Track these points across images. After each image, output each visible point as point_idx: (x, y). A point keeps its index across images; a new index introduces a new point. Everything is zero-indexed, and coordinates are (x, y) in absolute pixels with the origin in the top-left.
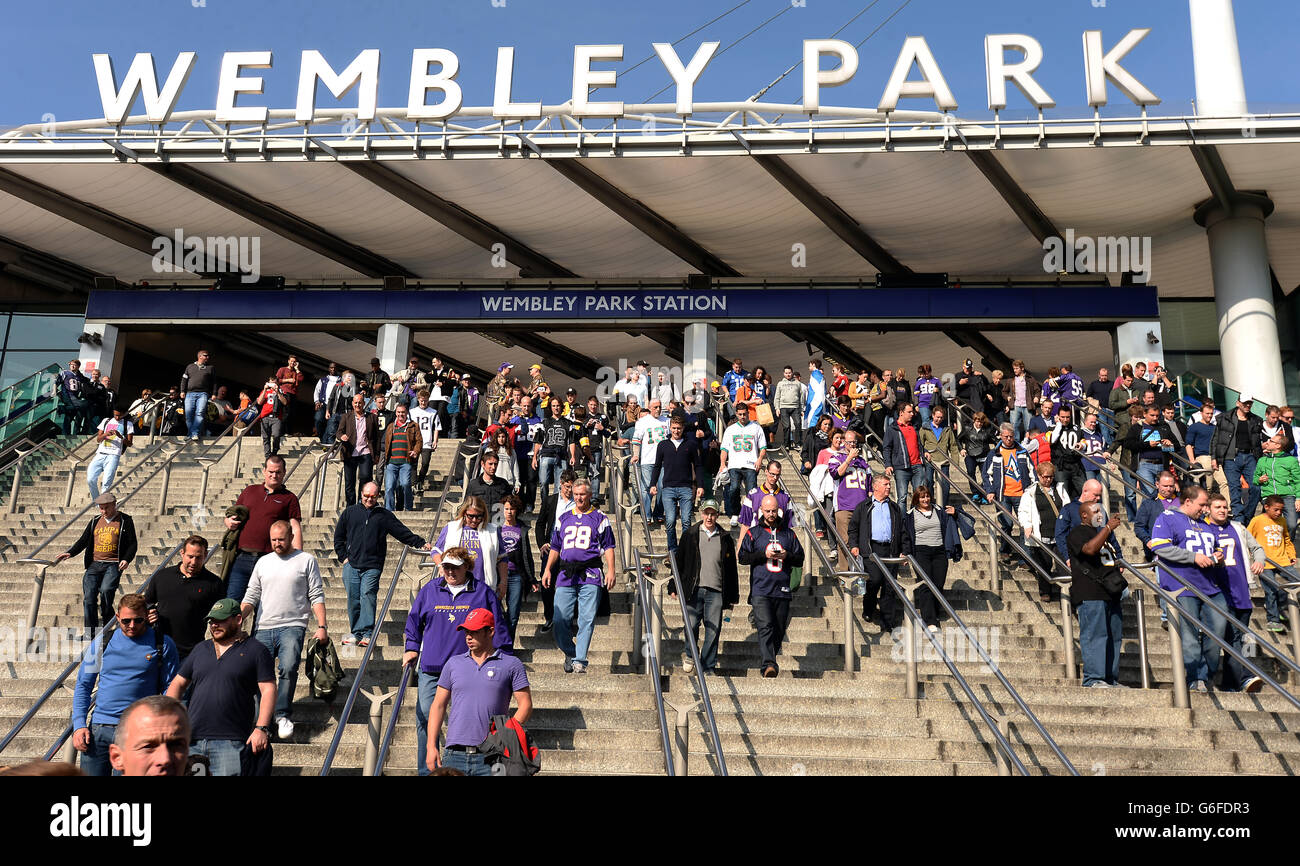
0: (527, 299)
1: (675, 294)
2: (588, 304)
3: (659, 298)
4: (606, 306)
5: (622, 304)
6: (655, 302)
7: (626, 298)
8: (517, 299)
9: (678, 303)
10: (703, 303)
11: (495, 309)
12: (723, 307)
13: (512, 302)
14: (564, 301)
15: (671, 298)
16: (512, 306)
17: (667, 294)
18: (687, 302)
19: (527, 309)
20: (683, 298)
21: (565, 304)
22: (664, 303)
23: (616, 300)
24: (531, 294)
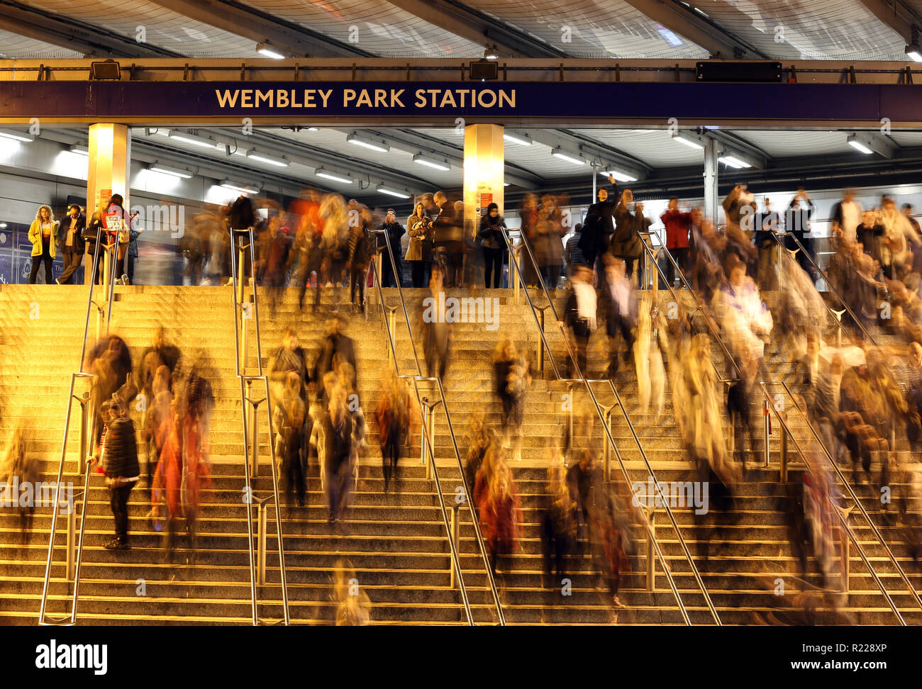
0: (271, 93)
1: (453, 86)
2: (346, 99)
3: (434, 92)
4: (368, 101)
5: (388, 100)
6: (429, 97)
7: (393, 91)
8: (258, 93)
9: (457, 97)
10: (487, 98)
11: (232, 104)
12: (512, 104)
13: (253, 95)
14: (317, 96)
15: (448, 92)
16: (253, 101)
17: (443, 86)
18: (468, 97)
19: (271, 105)
20: (463, 92)
21: (318, 99)
22: (440, 97)
23: (381, 95)
24: (276, 86)
